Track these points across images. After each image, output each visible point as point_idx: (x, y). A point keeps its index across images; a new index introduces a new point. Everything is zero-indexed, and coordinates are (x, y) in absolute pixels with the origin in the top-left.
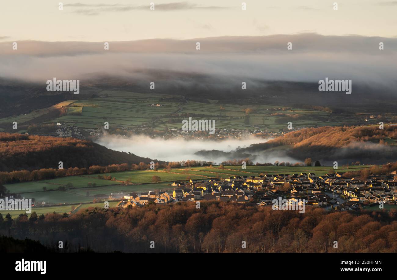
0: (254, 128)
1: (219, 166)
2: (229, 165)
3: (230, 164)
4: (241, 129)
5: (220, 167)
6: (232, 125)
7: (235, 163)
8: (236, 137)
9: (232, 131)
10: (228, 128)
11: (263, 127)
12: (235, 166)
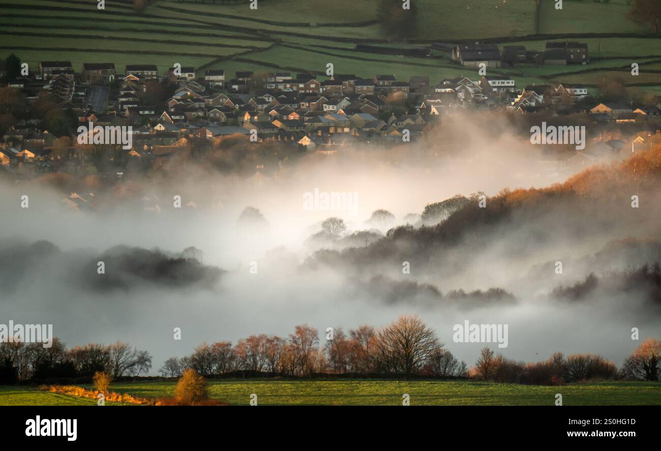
0: (456, 64)
1: (174, 380)
2: (252, 374)
3: (265, 366)
4: (352, 77)
5: (180, 386)
6: (278, 43)
7: (304, 360)
8: (306, 141)
9: (276, 93)
10: (244, 67)
11: (531, 59)
12: (304, 384)
